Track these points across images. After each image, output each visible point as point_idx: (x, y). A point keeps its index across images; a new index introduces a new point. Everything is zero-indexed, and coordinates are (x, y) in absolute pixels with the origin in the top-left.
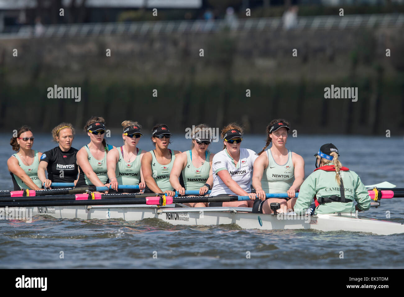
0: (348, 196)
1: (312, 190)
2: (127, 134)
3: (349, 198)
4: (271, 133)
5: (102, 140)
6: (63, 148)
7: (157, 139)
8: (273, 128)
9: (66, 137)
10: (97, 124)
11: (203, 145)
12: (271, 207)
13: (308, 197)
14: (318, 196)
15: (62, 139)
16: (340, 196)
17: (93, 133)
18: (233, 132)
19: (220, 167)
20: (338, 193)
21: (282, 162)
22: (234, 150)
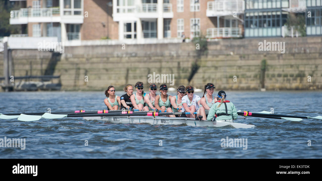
0: (229, 113)
1: (214, 111)
2: (150, 89)
3: (229, 114)
4: (207, 89)
5: (142, 92)
6: (129, 94)
7: (162, 91)
8: (208, 87)
9: (130, 90)
10: (140, 85)
11: (182, 94)
12: (199, 117)
13: (213, 113)
14: (217, 113)
15: (129, 91)
16: (225, 113)
17: (138, 89)
18: (190, 88)
19: (184, 102)
20: (225, 112)
21: (211, 102)
22: (190, 96)
